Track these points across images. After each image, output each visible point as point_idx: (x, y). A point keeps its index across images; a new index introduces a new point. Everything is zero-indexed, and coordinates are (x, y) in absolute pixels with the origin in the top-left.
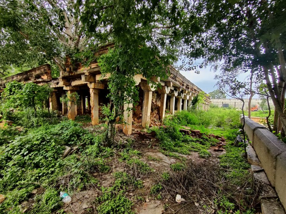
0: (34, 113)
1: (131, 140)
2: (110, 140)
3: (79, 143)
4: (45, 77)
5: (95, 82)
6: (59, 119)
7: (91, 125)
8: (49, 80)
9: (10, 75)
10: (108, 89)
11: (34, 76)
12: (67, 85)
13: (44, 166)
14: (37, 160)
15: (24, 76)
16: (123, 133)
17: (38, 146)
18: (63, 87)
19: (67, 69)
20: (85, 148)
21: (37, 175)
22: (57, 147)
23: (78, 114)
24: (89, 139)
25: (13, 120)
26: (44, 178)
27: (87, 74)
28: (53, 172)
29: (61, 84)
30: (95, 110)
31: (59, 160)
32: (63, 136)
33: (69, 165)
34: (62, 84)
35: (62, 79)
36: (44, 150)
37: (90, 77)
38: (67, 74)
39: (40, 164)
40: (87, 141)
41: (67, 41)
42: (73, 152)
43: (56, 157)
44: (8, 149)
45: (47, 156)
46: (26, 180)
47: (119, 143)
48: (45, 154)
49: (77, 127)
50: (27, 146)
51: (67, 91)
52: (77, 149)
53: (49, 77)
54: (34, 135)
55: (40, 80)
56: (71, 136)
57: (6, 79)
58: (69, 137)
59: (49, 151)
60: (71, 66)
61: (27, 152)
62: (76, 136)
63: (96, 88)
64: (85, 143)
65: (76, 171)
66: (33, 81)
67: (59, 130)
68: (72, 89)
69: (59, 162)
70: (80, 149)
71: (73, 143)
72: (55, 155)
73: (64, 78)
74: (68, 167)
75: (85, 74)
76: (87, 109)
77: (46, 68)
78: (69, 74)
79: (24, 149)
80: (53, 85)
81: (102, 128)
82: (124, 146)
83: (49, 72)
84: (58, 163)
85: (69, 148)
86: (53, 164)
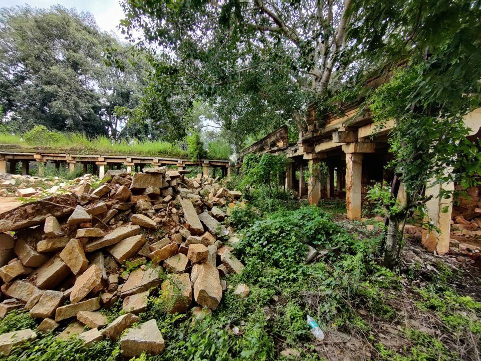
0: (268, 192)
1: (450, 267)
2: (392, 256)
3: (329, 246)
4: (281, 144)
5: (356, 141)
6: (296, 202)
7: (346, 218)
8: (285, 147)
9: (247, 146)
10: (390, 151)
11: (269, 144)
12: (309, 152)
13: (285, 267)
14: (277, 256)
15: (259, 146)
16: (422, 246)
17: (277, 237)
18: (302, 156)
19: (310, 128)
20: (339, 257)
21: (277, 277)
22: (299, 245)
23: (322, 198)
24: (346, 244)
25: (249, 200)
26: (285, 284)
27: (342, 129)
28: (294, 280)
29: (301, 151)
30: (355, 192)
31: (301, 264)
32: (305, 229)
33: (316, 278)
34: (303, 151)
35: (303, 143)
36: (283, 245)
37: (348, 134)
38: (309, 135)
39: (280, 263)
40: (342, 245)
41: (310, 84)
42: (320, 258)
43: (297, 259)
44: (249, 234)
45: (286, 254)
46: (267, 279)
47: (412, 266)
48: (284, 250)
49: (325, 219)
50: (266, 234)
51: (308, 160)
52: (326, 255)
53: (285, 144)
54: (272, 221)
55: (276, 148)
56: (317, 231)
57: (243, 151)
58: (313, 232)
59: (289, 247)
60: (316, 121)
61: (266, 242)
62: (324, 233)
63: (358, 151)
64: (339, 249)
65: (329, 291)
66: (268, 151)
67: (299, 220)
68: (316, 157)
69: (303, 268)
70: (330, 256)
71: (319, 243)
72: (296, 256)
73: (305, 142)
74: (315, 280)
75: (339, 130)
76: (336, 190)
77: (282, 132)
78: (313, 134)
79: (263, 237)
80: (290, 154)
81: (370, 227)
82: (427, 277)
83: (285, 135)
84: (301, 269)
85: (315, 251)
86: (295, 269)
